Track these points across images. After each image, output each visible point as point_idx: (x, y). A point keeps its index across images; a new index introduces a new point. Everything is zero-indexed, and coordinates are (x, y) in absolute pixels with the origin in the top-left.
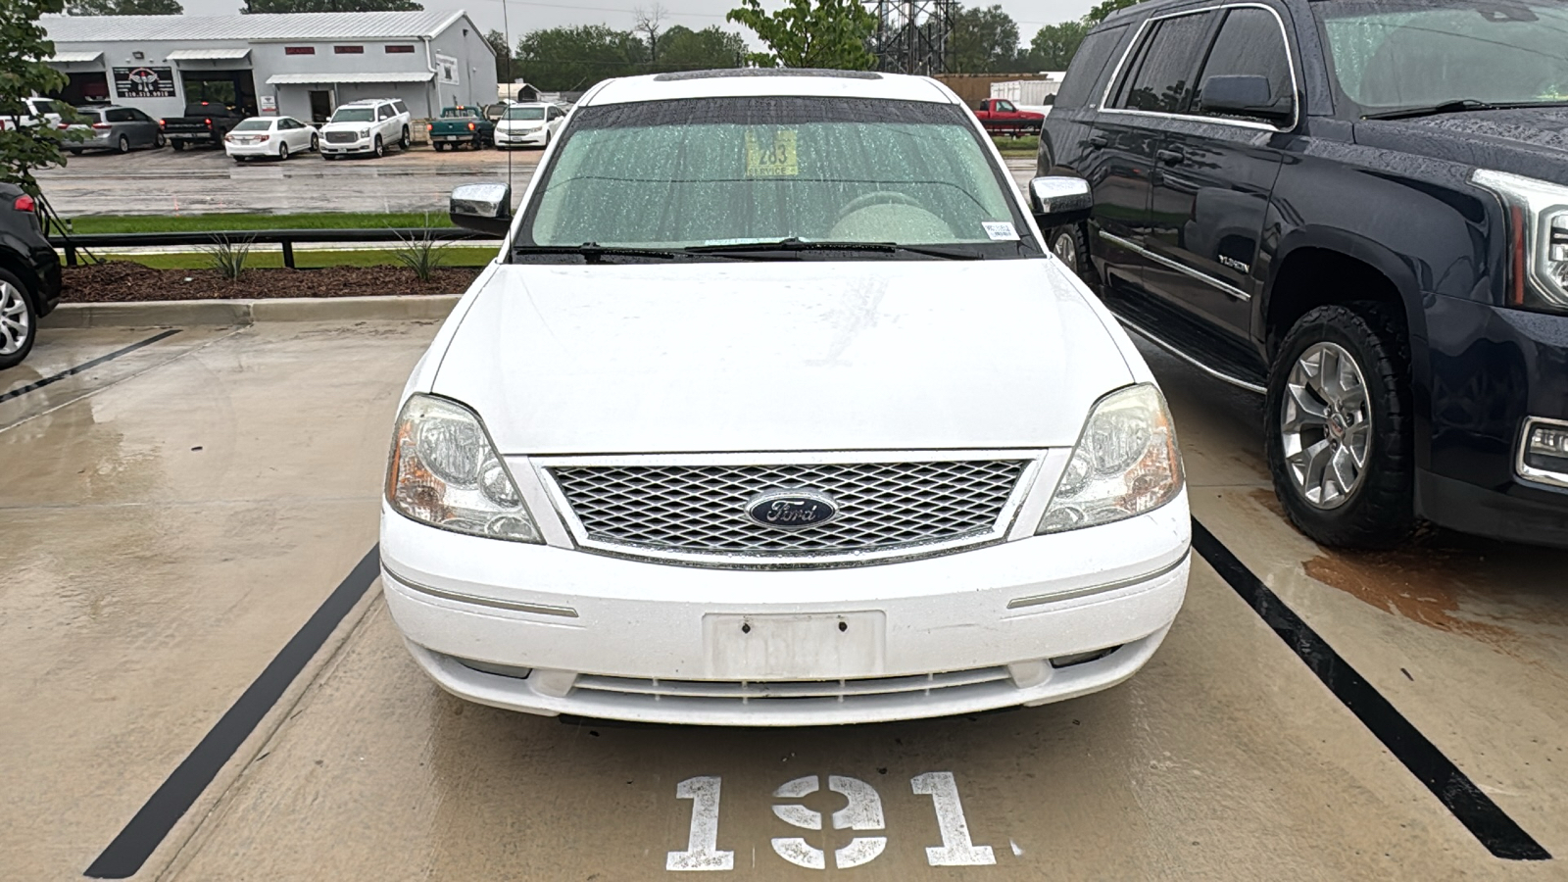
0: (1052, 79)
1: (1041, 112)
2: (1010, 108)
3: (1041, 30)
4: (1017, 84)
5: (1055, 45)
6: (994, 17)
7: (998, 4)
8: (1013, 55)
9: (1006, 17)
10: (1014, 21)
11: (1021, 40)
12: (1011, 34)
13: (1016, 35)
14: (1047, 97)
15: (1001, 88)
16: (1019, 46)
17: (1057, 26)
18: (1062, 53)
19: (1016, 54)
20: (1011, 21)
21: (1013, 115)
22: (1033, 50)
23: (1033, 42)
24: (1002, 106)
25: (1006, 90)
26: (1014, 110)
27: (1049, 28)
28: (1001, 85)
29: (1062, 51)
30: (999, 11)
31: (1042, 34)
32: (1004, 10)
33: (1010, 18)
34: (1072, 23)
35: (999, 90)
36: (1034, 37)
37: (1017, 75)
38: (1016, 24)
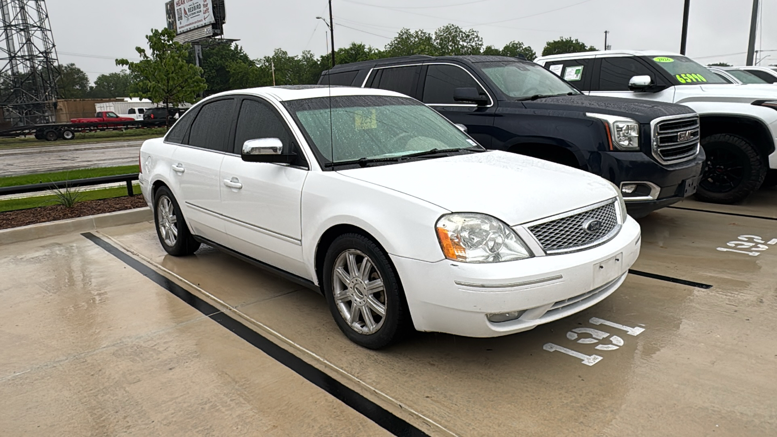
0: (127, 101)
1: (133, 118)
2: (115, 116)
3: (99, 77)
4: (111, 104)
5: (108, 84)
6: (71, 69)
7: (73, 63)
8: (87, 89)
9: (79, 70)
10: (84, 72)
11: (90, 82)
12: (83, 79)
13: (86, 79)
14: (129, 110)
15: (102, 106)
16: (90, 85)
17: (108, 75)
18: (112, 89)
19: (89, 89)
20: (82, 72)
21: (117, 119)
22: (96, 87)
23: (96, 83)
24: (109, 115)
25: (105, 107)
26: (117, 117)
27: (103, 76)
28: (102, 105)
29: (113, 87)
30: (74, 67)
31: (99, 79)
32: (77, 66)
33: (81, 70)
34: (116, 74)
35: (101, 107)
36: (96, 80)
37: (108, 99)
38: (85, 74)
